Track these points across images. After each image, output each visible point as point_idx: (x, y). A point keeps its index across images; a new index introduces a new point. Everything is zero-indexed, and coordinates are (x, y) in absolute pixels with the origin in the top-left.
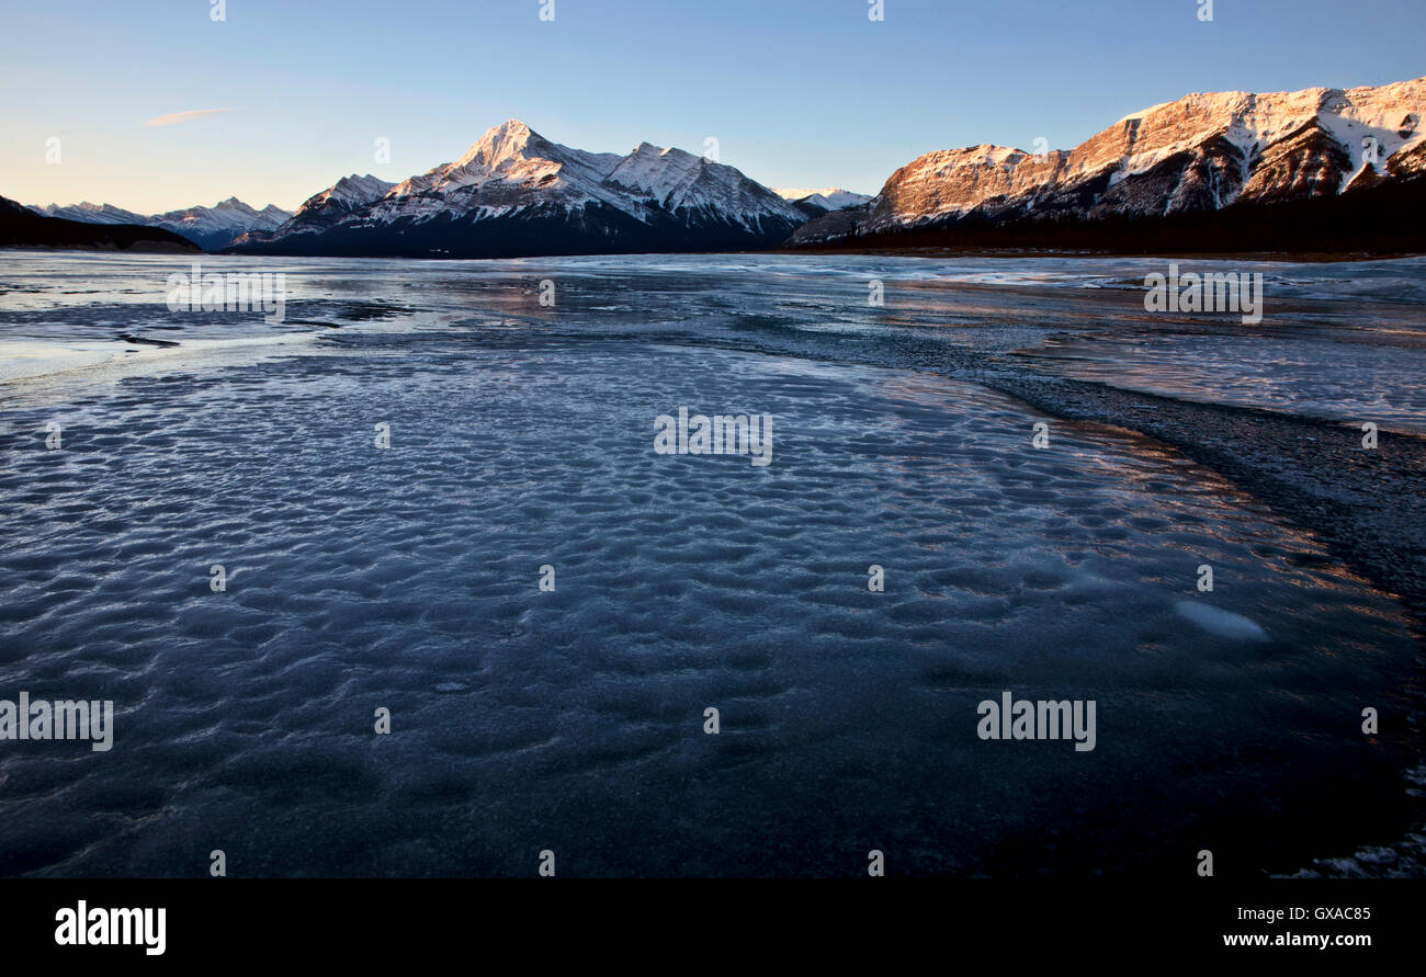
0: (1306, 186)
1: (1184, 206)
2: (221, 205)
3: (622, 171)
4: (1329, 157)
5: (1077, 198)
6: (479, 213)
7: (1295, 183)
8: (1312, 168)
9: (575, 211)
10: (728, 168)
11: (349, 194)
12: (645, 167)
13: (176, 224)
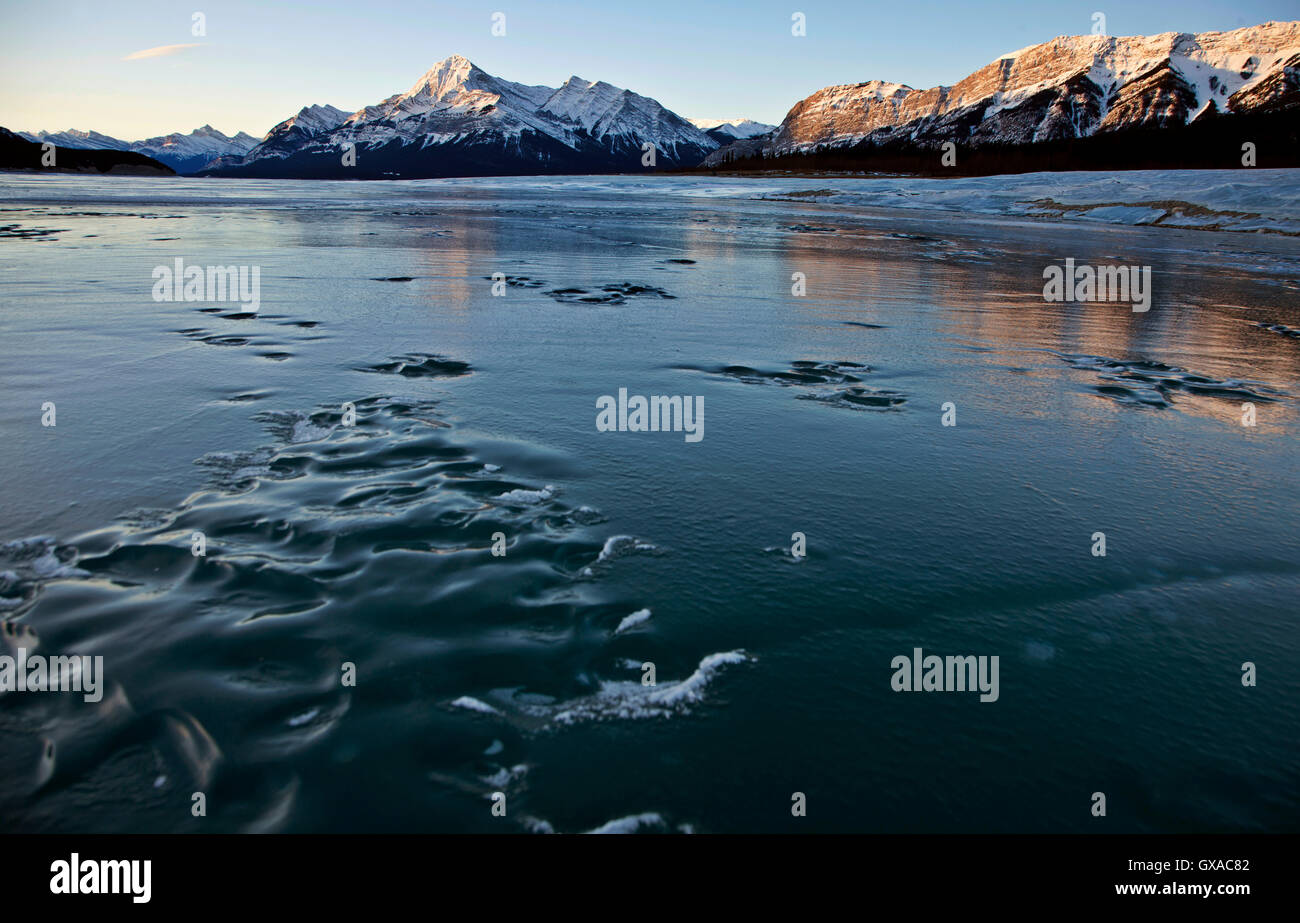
0: (1154, 120)
1: (1048, 137)
2: (196, 132)
3: (555, 101)
4: (1178, 96)
5: (955, 130)
6: (426, 140)
7: (1146, 118)
8: (1160, 106)
9: (512, 138)
10: (649, 100)
11: (311, 122)
12: (574, 98)
13: (157, 150)
